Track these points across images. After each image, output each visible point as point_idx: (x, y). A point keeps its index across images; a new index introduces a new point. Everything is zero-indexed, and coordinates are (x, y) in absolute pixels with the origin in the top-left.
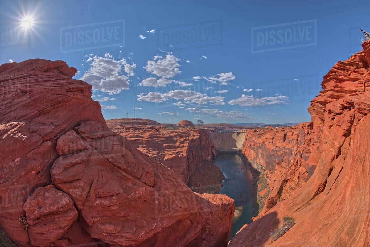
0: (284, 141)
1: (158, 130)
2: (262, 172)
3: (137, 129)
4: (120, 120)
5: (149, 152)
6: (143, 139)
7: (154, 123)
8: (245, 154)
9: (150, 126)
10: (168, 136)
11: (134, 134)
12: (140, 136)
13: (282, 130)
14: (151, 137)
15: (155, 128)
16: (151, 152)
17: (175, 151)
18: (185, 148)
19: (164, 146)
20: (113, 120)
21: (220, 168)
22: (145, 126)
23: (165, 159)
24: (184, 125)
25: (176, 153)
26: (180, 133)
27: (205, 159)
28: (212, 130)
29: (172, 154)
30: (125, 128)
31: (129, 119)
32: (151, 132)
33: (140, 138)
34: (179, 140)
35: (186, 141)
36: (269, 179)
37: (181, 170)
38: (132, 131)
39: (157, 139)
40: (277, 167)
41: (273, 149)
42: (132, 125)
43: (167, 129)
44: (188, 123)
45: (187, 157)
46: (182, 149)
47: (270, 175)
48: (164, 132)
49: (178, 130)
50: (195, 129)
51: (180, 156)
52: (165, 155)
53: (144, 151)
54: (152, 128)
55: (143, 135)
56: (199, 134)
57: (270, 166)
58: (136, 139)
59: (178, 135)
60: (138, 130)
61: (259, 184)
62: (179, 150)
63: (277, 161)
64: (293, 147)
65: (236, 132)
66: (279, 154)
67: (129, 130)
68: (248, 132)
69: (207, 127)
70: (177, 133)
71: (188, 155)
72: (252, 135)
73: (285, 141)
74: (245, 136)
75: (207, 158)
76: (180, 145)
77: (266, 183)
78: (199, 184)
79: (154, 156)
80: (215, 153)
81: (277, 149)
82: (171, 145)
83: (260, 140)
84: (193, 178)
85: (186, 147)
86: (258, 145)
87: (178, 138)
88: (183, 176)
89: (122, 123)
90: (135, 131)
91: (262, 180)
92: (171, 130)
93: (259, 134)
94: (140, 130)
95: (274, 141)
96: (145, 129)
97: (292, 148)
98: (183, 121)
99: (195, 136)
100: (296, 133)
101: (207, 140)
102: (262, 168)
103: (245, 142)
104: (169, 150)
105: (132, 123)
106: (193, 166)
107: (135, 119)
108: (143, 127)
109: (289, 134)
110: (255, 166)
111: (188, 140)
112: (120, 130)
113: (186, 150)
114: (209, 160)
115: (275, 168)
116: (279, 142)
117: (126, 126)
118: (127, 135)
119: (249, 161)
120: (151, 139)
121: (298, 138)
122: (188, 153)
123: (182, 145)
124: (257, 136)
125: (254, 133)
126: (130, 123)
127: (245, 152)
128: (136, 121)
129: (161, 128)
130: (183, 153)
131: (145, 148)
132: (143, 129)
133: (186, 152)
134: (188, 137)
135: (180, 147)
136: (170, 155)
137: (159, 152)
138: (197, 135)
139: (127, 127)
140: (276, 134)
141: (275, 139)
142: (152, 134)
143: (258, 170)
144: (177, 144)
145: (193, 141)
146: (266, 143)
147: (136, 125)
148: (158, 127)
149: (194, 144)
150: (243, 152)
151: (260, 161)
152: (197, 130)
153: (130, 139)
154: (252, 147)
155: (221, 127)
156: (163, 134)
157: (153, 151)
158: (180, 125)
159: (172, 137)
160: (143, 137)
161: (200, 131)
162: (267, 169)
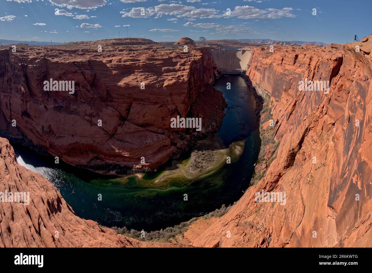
0: (294, 64)
1: (156, 50)
2: (267, 98)
3: (131, 50)
4: (111, 41)
5: (147, 78)
6: (139, 63)
7: (150, 42)
8: (250, 76)
9: (146, 47)
10: (167, 57)
11: (129, 57)
12: (136, 59)
13: (292, 50)
14: (148, 59)
15: (152, 49)
16: (148, 78)
17: (175, 75)
18: (186, 71)
19: (163, 70)
20: (104, 41)
21: (222, 94)
22: (141, 47)
23: (164, 86)
24: (184, 43)
25: (176, 78)
26: (180, 53)
27: (207, 83)
28: (215, 48)
29: (172, 80)
30: (117, 51)
31: (121, 39)
32: (148, 54)
33: (136, 62)
34: (180, 62)
35: (187, 62)
36: (274, 108)
37: (182, 98)
38: (127, 53)
39: (155, 62)
40: (284, 95)
41: (281, 73)
42: (125, 46)
43: (165, 49)
44: (188, 40)
45: (188, 82)
46: (183, 72)
47: (275, 103)
48: (163, 53)
49: (178, 50)
50: (196, 48)
51: (181, 81)
52: (164, 80)
53: (141, 77)
54: (149, 49)
55: (139, 58)
56: (201, 54)
57: (277, 93)
58: (132, 62)
59: (179, 56)
60: (132, 52)
61: (263, 113)
62: (179, 73)
63: (284, 87)
64: (304, 72)
65: (240, 50)
66: (287, 79)
67: (123, 52)
68: (254, 50)
69: (209, 44)
70: (177, 53)
71: (189, 80)
72: (259, 54)
73: (296, 64)
74: (251, 54)
75: (209, 82)
76: (180, 68)
77: (270, 113)
78: (200, 114)
79: (152, 82)
80: (217, 75)
81: (286, 72)
82: (171, 68)
83: (268, 61)
84: (194, 107)
85: (187, 69)
86: (266, 66)
87: (178, 60)
88: (184, 105)
89: (114, 44)
90: (129, 54)
91: (267, 109)
92: (170, 50)
93: (266, 53)
94: (135, 52)
95: (283, 63)
96: (140, 50)
97: (302, 74)
98: (183, 39)
99: (197, 56)
100: (308, 56)
101: (209, 60)
102: (267, 94)
103: (251, 62)
104: (169, 75)
105: (125, 44)
106: (195, 93)
107: (128, 39)
108: (139, 48)
109: (300, 57)
110: (260, 92)
111: (190, 61)
112: (112, 53)
113: (187, 74)
114: (211, 83)
115: (281, 95)
116: (288, 65)
117: (118, 48)
118: (121, 59)
119: (253, 86)
120: (148, 62)
121: (310, 62)
122: (189, 76)
123: (182, 68)
124: (264, 55)
125: (261, 52)
126: (122, 43)
127: (250, 73)
128: (130, 42)
129: (159, 48)
130: (184, 77)
131: (142, 74)
132: (139, 50)
133: (187, 76)
134: (189, 58)
135: (180, 70)
136: (170, 80)
137: (158, 78)
138: (199, 54)
139: (120, 48)
140: (287, 54)
141: (285, 61)
142: (149, 57)
143: (262, 96)
144: (177, 67)
145: (195, 62)
146: (274, 64)
147: (130, 46)
148: (155, 47)
149: (196, 65)
150: (247, 74)
151: (265, 85)
152: (199, 49)
153: (125, 63)
154: (258, 68)
155: (224, 44)
156: (162, 56)
157: (151, 77)
158: (179, 43)
159: (172, 58)
160: (139, 60)
161: (202, 50)
162: (273, 97)
